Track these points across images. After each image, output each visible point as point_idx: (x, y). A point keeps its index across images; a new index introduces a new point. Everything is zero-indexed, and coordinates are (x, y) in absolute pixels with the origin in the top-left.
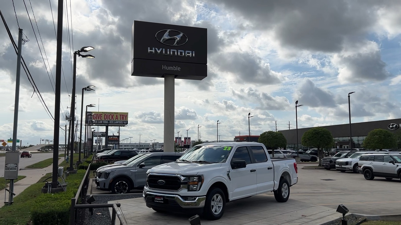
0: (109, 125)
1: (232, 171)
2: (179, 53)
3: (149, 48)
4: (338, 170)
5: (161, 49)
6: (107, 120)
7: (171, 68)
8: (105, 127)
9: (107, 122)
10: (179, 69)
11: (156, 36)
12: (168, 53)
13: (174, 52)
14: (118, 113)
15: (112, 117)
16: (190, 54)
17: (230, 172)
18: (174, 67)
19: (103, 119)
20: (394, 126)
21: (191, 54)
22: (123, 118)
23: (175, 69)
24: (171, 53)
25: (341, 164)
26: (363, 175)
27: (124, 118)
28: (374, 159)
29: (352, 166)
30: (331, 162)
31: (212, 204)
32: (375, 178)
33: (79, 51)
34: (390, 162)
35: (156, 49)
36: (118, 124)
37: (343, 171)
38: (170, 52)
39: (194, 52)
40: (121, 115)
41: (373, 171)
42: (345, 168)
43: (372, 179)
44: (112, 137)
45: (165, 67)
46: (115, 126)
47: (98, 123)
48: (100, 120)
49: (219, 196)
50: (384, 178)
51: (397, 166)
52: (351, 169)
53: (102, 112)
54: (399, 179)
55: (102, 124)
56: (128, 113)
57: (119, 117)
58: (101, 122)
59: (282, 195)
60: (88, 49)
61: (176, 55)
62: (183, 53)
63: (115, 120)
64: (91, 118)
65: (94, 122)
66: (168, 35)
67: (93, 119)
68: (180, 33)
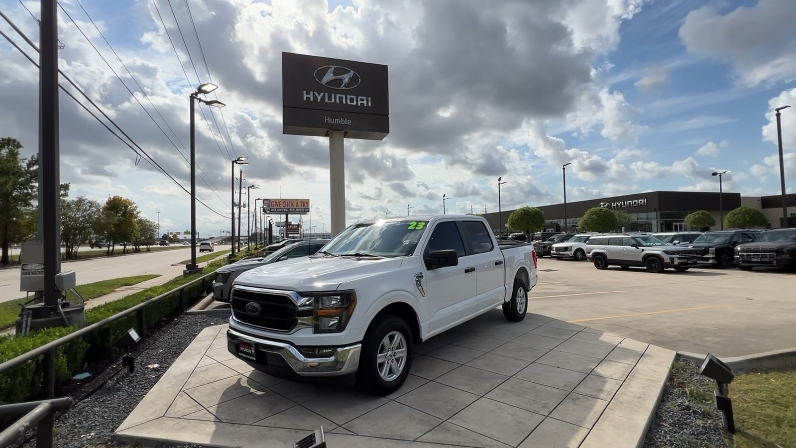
0: (289, 213)
1: (427, 274)
2: (348, 101)
3: (305, 92)
4: (553, 257)
5: (322, 94)
6: (286, 207)
7: (337, 121)
8: (285, 215)
9: (287, 210)
10: (349, 122)
11: (315, 76)
12: (333, 100)
13: (341, 98)
14: (298, 200)
15: (292, 204)
16: (365, 102)
17: (422, 277)
18: (342, 120)
19: (283, 207)
20: (606, 206)
21: (365, 100)
22: (304, 205)
23: (343, 123)
24: (338, 100)
25: (558, 249)
26: (593, 263)
27: (306, 205)
28: (609, 242)
29: (573, 252)
30: (545, 247)
31: (379, 361)
32: (610, 266)
33: (196, 94)
34: (632, 246)
35: (316, 93)
36: (299, 211)
37: (560, 258)
39: (370, 99)
40: (301, 202)
41: (608, 258)
42: (564, 255)
43: (605, 268)
44: (291, 227)
45: (329, 120)
46: (296, 214)
47: (276, 211)
48: (279, 207)
49: (397, 336)
50: (619, 267)
51: (643, 250)
52: (571, 255)
53: (281, 199)
54: (645, 268)
55: (281, 212)
56: (309, 200)
57: (299, 204)
58: (281, 210)
59: (518, 309)
60: (208, 88)
61: (344, 103)
62: (355, 100)
63: (295, 207)
64: (269, 206)
65: (272, 210)
66: (333, 73)
67: (271, 207)
68: (350, 71)
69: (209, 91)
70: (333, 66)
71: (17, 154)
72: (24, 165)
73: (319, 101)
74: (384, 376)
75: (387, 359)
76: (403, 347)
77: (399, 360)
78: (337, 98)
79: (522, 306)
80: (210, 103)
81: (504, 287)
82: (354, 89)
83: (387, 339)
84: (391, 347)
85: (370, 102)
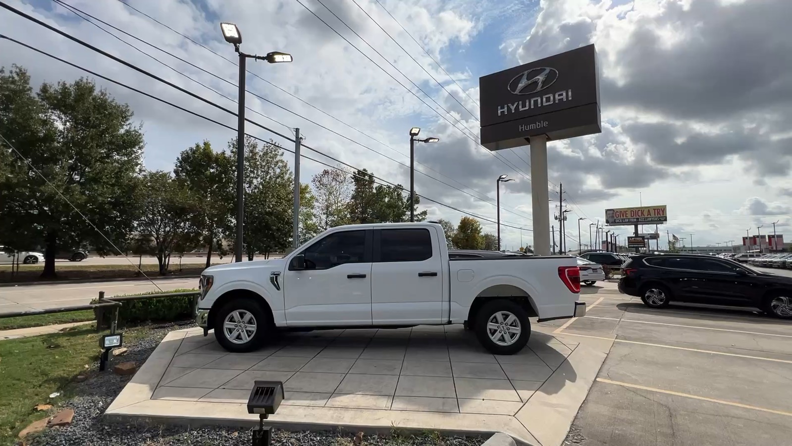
0: (639, 223)
2: (544, 101)
5: (516, 104)
6: (634, 217)
7: (532, 126)
8: (633, 226)
9: (635, 220)
10: (545, 124)
11: (509, 89)
12: (527, 106)
13: (536, 102)
14: (649, 207)
15: (642, 213)
16: (564, 97)
19: (630, 217)
21: (564, 94)
22: (658, 213)
23: (539, 126)
27: (661, 212)
35: (510, 105)
36: (652, 221)
38: (530, 104)
40: (655, 210)
44: (633, 239)
45: (523, 128)
46: (648, 224)
47: (622, 222)
48: (625, 218)
53: (628, 208)
55: (629, 223)
56: (666, 206)
57: (652, 212)
58: (627, 220)
59: (492, 338)
60: (415, 131)
61: (539, 106)
62: (552, 98)
63: (646, 217)
64: (613, 217)
65: (617, 221)
66: (527, 79)
67: (616, 218)
68: (545, 70)
69: (417, 132)
70: (526, 72)
71: (401, 194)
72: (405, 200)
73: (513, 112)
74: (231, 338)
75: (237, 328)
76: (254, 324)
77: (252, 333)
78: (532, 102)
79: (507, 337)
80: (426, 141)
81: (447, 303)
82: (550, 87)
83: (236, 314)
84: (241, 321)
85: (570, 94)
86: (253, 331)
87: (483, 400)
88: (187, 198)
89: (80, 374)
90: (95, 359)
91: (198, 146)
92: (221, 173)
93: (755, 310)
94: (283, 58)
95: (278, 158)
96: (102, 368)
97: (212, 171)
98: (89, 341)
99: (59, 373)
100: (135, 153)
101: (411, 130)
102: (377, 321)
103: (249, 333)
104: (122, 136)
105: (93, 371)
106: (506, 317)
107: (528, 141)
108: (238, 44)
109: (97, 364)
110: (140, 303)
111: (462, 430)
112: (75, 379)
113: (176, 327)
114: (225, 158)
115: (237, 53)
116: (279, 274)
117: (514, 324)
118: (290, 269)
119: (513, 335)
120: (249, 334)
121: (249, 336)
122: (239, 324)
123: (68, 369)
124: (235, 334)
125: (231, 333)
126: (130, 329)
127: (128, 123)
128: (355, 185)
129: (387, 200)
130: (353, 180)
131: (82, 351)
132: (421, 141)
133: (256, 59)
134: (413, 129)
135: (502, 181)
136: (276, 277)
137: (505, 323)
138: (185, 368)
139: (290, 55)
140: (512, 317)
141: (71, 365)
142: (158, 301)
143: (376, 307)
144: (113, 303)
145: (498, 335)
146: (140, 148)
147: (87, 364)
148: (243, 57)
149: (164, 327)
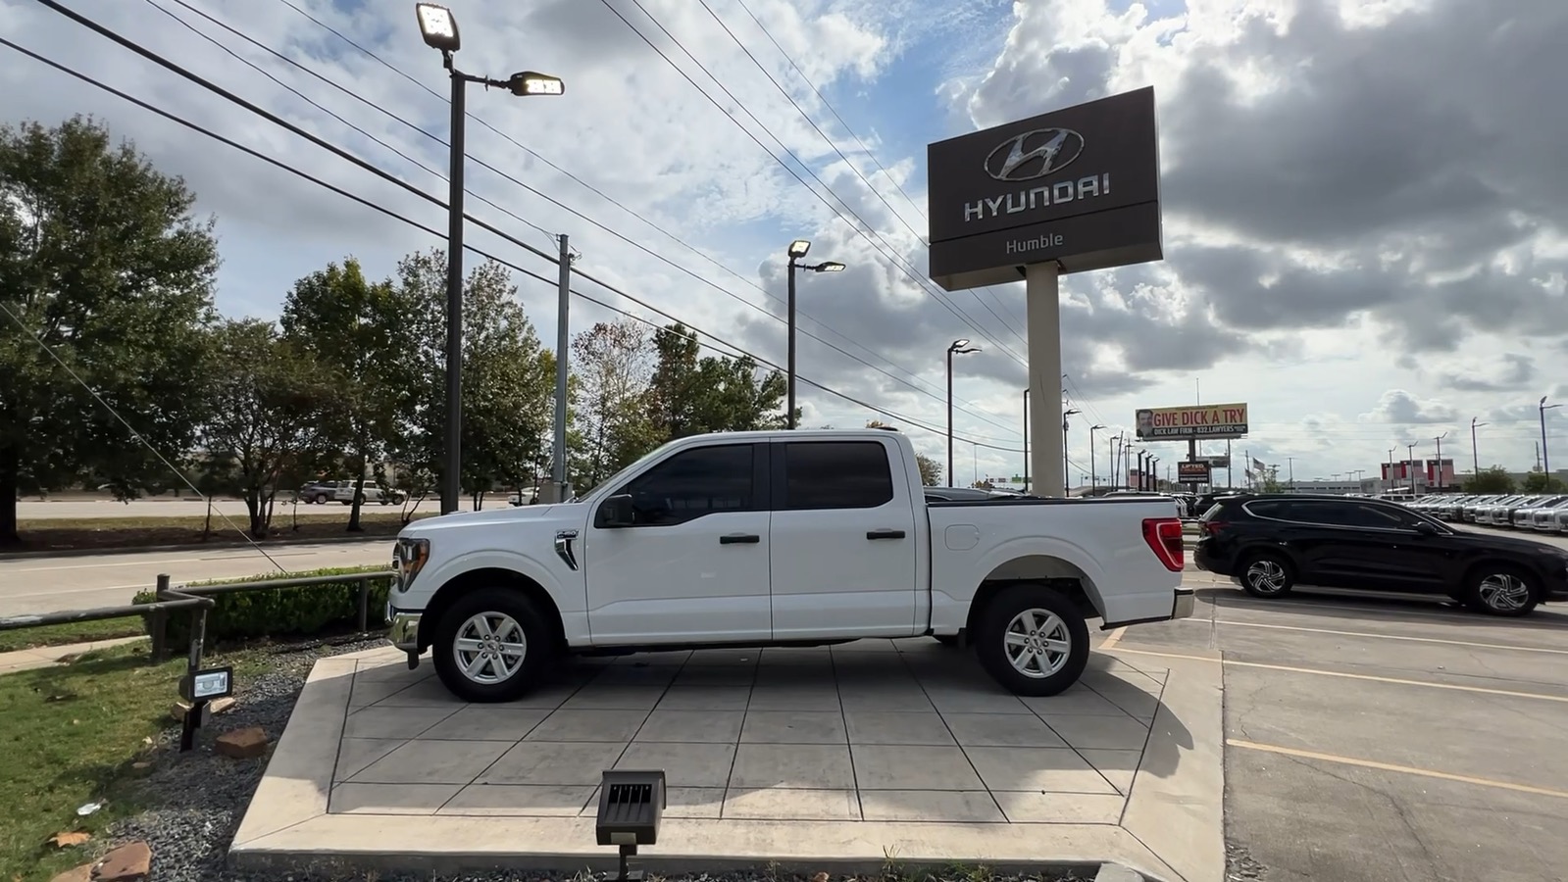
0: (1197, 436)
2: (1057, 197)
3: (967, 205)
5: (1000, 200)
6: (1189, 425)
7: (1032, 244)
8: (1187, 443)
9: (1190, 431)
10: (1058, 240)
11: (986, 169)
12: (1023, 205)
13: (1039, 196)
14: (1216, 406)
15: (1203, 417)
16: (1095, 188)
18: (1042, 239)
19: (1180, 425)
21: (1096, 183)
22: (1232, 417)
23: (1044, 244)
27: (1237, 417)
35: (988, 201)
36: (1220, 432)
38: (1028, 199)
39: (1106, 176)
40: (1225, 411)
44: (1188, 466)
45: (1015, 246)
46: (1214, 438)
47: (1167, 434)
48: (1172, 426)
49: (506, 620)
53: (1177, 409)
55: (1179, 436)
56: (1246, 404)
57: (1221, 416)
58: (1176, 431)
59: (1014, 663)
60: (800, 247)
61: (1047, 203)
62: (1071, 190)
63: (1210, 424)
64: (1150, 424)
65: (1157, 432)
66: (1022, 150)
67: (1154, 426)
68: (1058, 133)
69: (803, 251)
70: (1021, 136)
71: (749, 375)
72: (758, 388)
73: (995, 214)
74: (470, 671)
75: (483, 651)
76: (520, 642)
77: (516, 661)
78: (1032, 196)
79: (1043, 660)
80: (821, 268)
81: (925, 594)
82: (1069, 167)
83: (480, 621)
84: (492, 635)
85: (1106, 183)
86: (519, 657)
87: (1044, 793)
88: (311, 375)
89: (137, 757)
90: (165, 723)
91: (332, 269)
92: (383, 326)
93: (1445, 600)
94: (545, 86)
95: (505, 298)
96: (187, 743)
97: (363, 321)
98: (141, 683)
99: (89, 757)
100: (198, 280)
101: (793, 245)
102: (782, 632)
103: (509, 660)
104: (169, 243)
105: (162, 751)
106: (1040, 620)
107: (1022, 274)
108: (451, 52)
109: (171, 734)
110: (248, 599)
111: (1032, 861)
112: (126, 770)
113: (326, 648)
114: (391, 295)
115: (448, 70)
116: (574, 536)
117: (1057, 634)
118: (597, 526)
119: (1054, 656)
120: (510, 662)
121: (509, 667)
122: (488, 642)
123: (107, 748)
124: (479, 663)
125: (469, 661)
126: (227, 655)
127: (181, 216)
128: (660, 356)
129: (722, 387)
130: (656, 346)
131: (133, 706)
132: (809, 267)
133: (486, 86)
134: (797, 244)
135: (957, 351)
136: (568, 542)
137: (1039, 631)
138: (380, 742)
139: (559, 80)
140: (1053, 621)
141: (115, 739)
142: (285, 595)
143: (782, 602)
144: (196, 599)
145: (1025, 657)
146: (209, 270)
147: (150, 735)
148: (459, 80)
149: (301, 650)
